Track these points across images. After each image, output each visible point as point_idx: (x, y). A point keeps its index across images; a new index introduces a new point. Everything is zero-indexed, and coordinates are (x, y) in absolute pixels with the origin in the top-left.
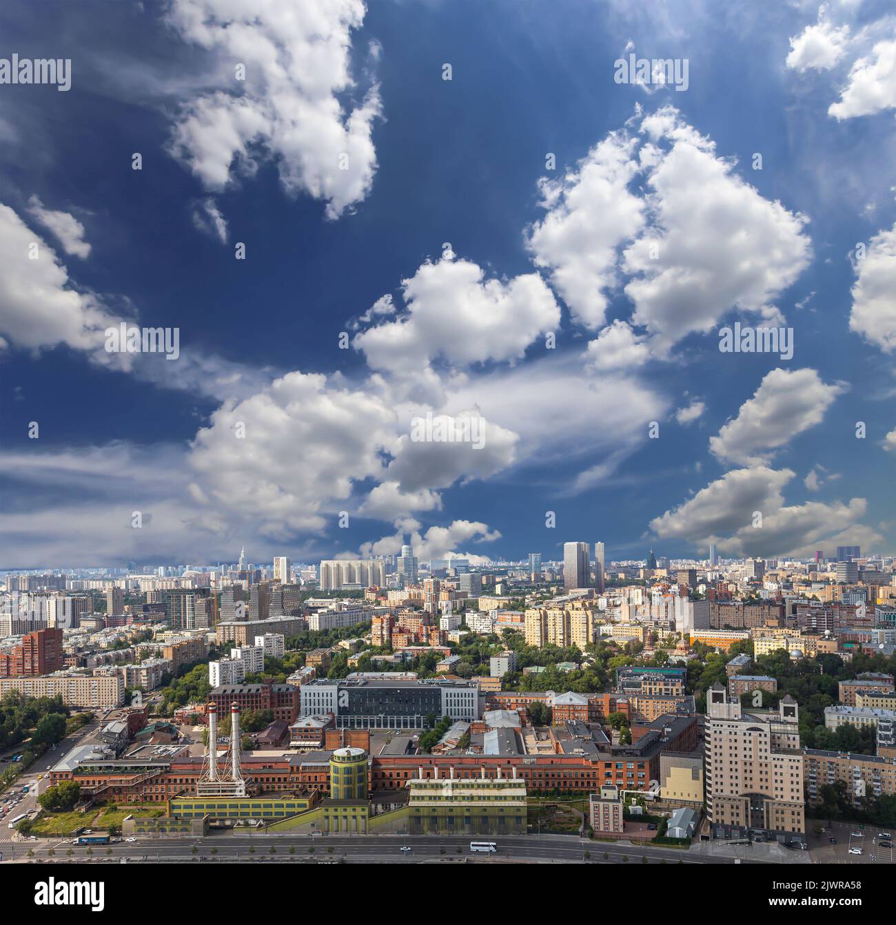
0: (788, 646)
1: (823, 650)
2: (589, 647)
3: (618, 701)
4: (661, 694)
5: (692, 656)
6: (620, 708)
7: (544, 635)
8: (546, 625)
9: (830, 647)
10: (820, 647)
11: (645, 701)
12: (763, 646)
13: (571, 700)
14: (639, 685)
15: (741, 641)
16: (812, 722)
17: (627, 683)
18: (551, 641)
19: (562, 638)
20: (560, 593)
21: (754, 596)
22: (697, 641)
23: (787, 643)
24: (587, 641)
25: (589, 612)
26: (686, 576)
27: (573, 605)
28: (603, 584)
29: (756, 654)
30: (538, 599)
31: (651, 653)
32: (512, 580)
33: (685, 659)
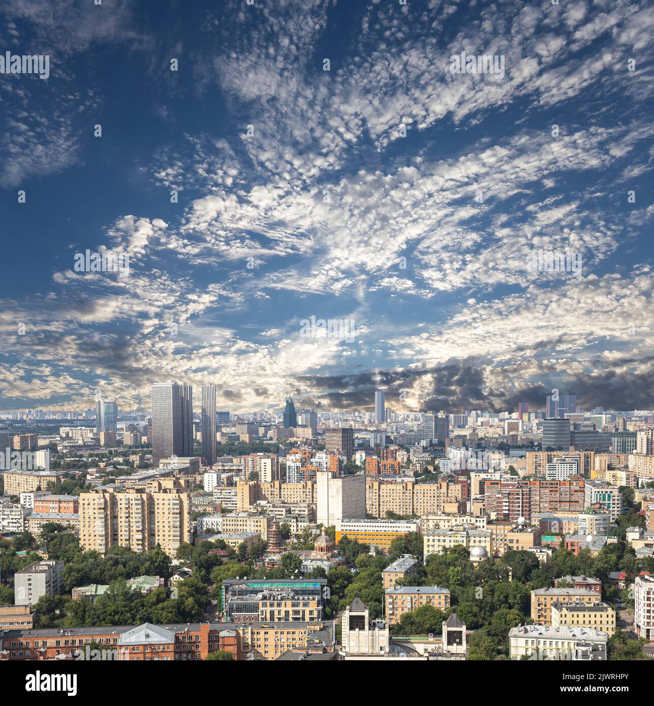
0: (469, 541)
1: (514, 546)
2: (183, 551)
3: (222, 634)
4: (287, 620)
5: (337, 559)
6: (224, 645)
7: (112, 534)
8: (115, 517)
9: (525, 541)
10: (511, 541)
11: (262, 632)
12: (436, 543)
13: (147, 636)
14: (255, 608)
15: (406, 536)
16: (493, 650)
17: (237, 605)
18: (122, 543)
19: (140, 537)
20: (145, 466)
21: (431, 468)
22: (345, 538)
23: (468, 536)
24: (181, 540)
25: (184, 496)
26: (338, 438)
27: (160, 484)
28: (214, 451)
29: (426, 554)
30: (108, 474)
31: (277, 558)
32: (66, 443)
33: (325, 565)
